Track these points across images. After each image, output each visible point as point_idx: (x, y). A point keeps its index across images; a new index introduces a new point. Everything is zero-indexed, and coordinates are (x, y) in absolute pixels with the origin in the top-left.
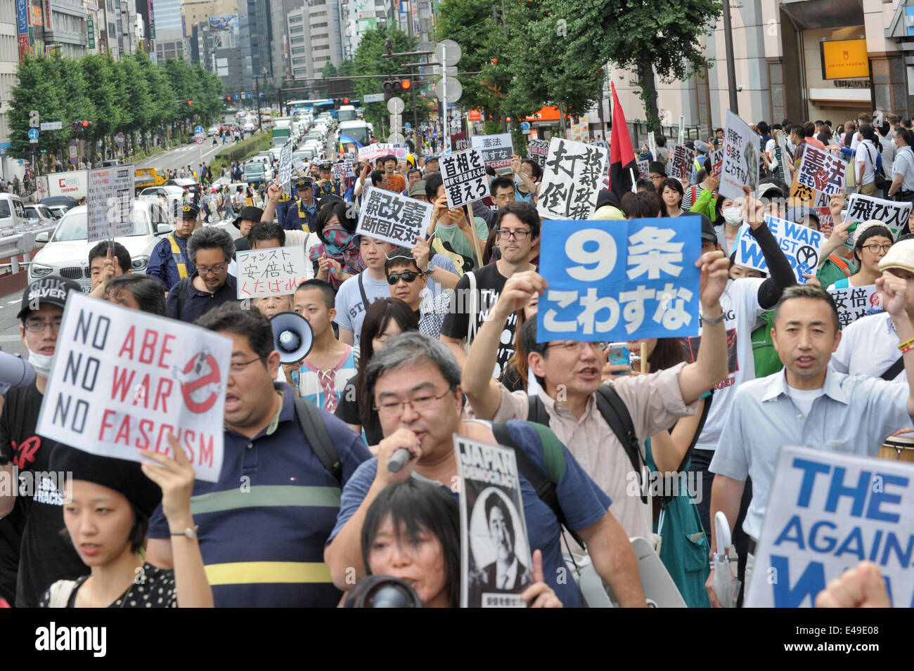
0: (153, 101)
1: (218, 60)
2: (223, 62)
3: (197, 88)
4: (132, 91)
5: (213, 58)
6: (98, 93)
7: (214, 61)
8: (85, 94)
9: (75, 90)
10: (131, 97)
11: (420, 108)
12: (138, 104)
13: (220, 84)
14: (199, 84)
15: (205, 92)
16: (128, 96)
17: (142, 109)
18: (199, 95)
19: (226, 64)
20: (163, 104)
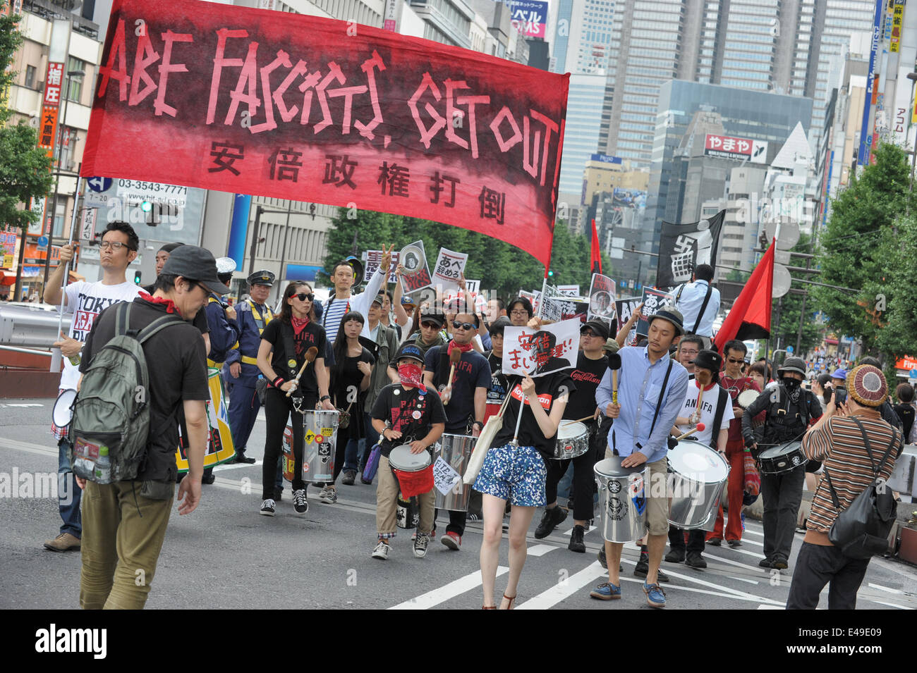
0: (513, 261)
1: (614, 239)
2: (620, 242)
3: (572, 260)
4: (489, 244)
5: (609, 236)
6: (445, 235)
7: (609, 238)
8: (430, 233)
9: (416, 224)
10: (486, 250)
11: (809, 332)
12: (492, 260)
13: (607, 264)
14: (577, 257)
15: (582, 267)
16: (482, 248)
17: (496, 267)
18: (574, 269)
19: (622, 245)
20: (524, 268)
